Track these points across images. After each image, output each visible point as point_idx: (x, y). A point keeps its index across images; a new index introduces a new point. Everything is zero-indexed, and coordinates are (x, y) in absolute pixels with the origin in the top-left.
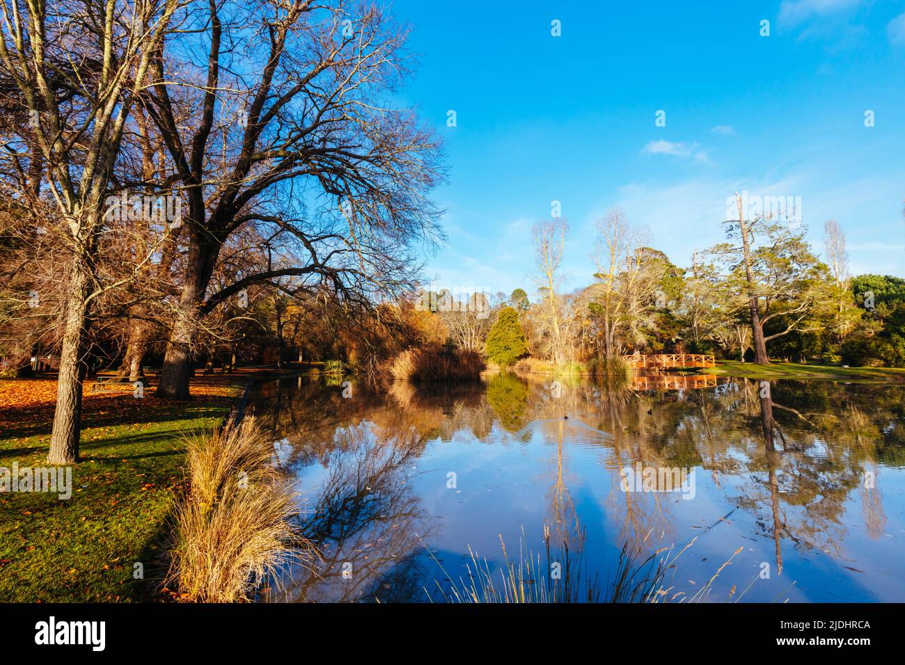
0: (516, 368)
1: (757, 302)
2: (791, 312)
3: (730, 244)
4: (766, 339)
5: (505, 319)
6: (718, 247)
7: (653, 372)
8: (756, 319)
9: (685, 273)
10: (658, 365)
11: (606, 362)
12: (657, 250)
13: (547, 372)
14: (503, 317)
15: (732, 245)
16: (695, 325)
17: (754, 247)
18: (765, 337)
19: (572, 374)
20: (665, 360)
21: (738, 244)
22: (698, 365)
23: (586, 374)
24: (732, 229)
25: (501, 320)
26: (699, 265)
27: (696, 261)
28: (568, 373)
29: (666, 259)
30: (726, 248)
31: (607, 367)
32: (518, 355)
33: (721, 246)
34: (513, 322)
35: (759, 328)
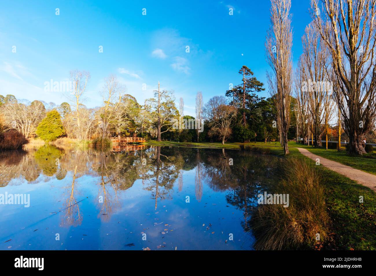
0: (56, 143)
1: (160, 120)
2: (169, 124)
3: (155, 99)
4: (161, 133)
5: (51, 116)
6: (151, 99)
7: (124, 144)
8: (159, 126)
9: (142, 107)
10: (125, 141)
11: (102, 140)
12: (133, 96)
13: (71, 144)
14: (50, 115)
15: (155, 100)
16: (142, 127)
17: (161, 102)
18: (161, 132)
19: (84, 145)
20: (128, 140)
21: (157, 100)
22: (140, 141)
23: (91, 145)
24: (156, 94)
25: (49, 117)
26: (146, 105)
27: (146, 103)
28: (82, 145)
29: (136, 101)
30: (153, 100)
31: (102, 142)
32: (58, 136)
33: (152, 99)
34: (57, 119)
35: (160, 129)
